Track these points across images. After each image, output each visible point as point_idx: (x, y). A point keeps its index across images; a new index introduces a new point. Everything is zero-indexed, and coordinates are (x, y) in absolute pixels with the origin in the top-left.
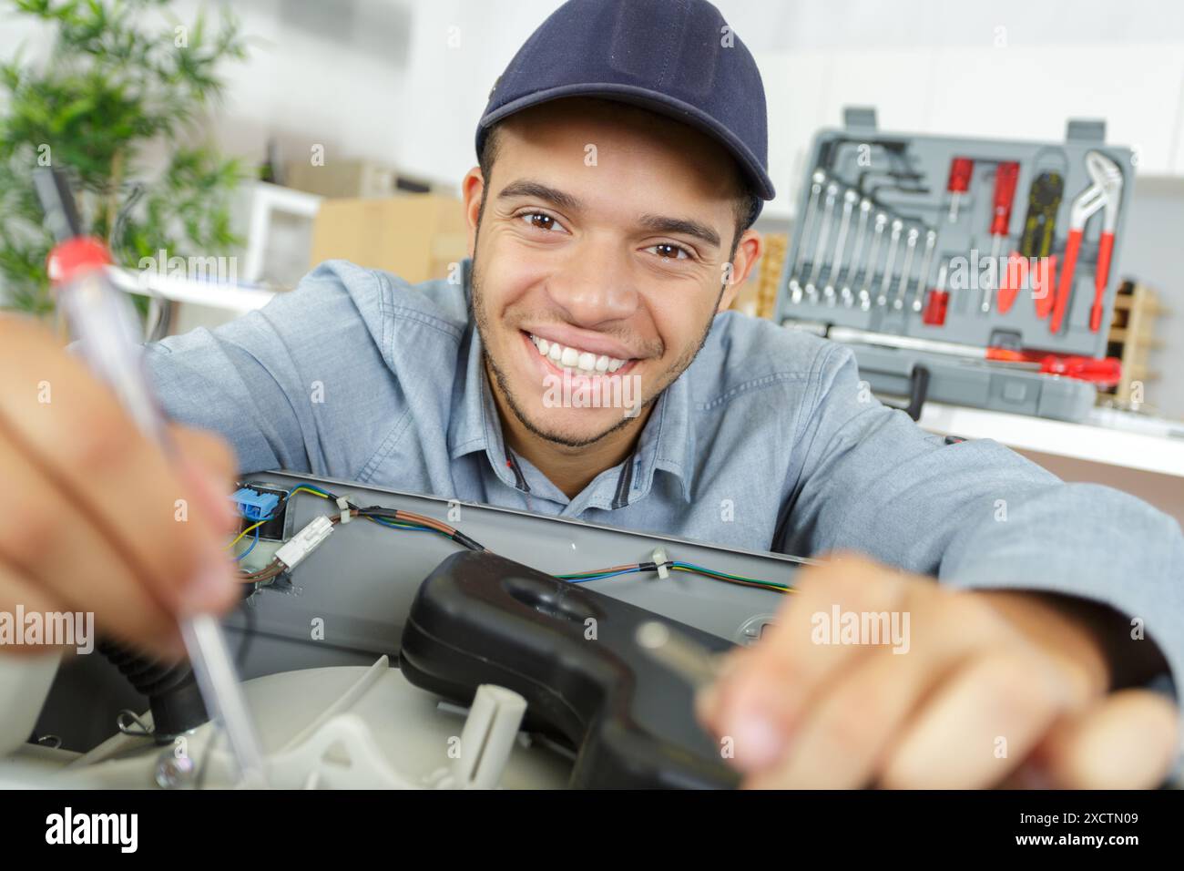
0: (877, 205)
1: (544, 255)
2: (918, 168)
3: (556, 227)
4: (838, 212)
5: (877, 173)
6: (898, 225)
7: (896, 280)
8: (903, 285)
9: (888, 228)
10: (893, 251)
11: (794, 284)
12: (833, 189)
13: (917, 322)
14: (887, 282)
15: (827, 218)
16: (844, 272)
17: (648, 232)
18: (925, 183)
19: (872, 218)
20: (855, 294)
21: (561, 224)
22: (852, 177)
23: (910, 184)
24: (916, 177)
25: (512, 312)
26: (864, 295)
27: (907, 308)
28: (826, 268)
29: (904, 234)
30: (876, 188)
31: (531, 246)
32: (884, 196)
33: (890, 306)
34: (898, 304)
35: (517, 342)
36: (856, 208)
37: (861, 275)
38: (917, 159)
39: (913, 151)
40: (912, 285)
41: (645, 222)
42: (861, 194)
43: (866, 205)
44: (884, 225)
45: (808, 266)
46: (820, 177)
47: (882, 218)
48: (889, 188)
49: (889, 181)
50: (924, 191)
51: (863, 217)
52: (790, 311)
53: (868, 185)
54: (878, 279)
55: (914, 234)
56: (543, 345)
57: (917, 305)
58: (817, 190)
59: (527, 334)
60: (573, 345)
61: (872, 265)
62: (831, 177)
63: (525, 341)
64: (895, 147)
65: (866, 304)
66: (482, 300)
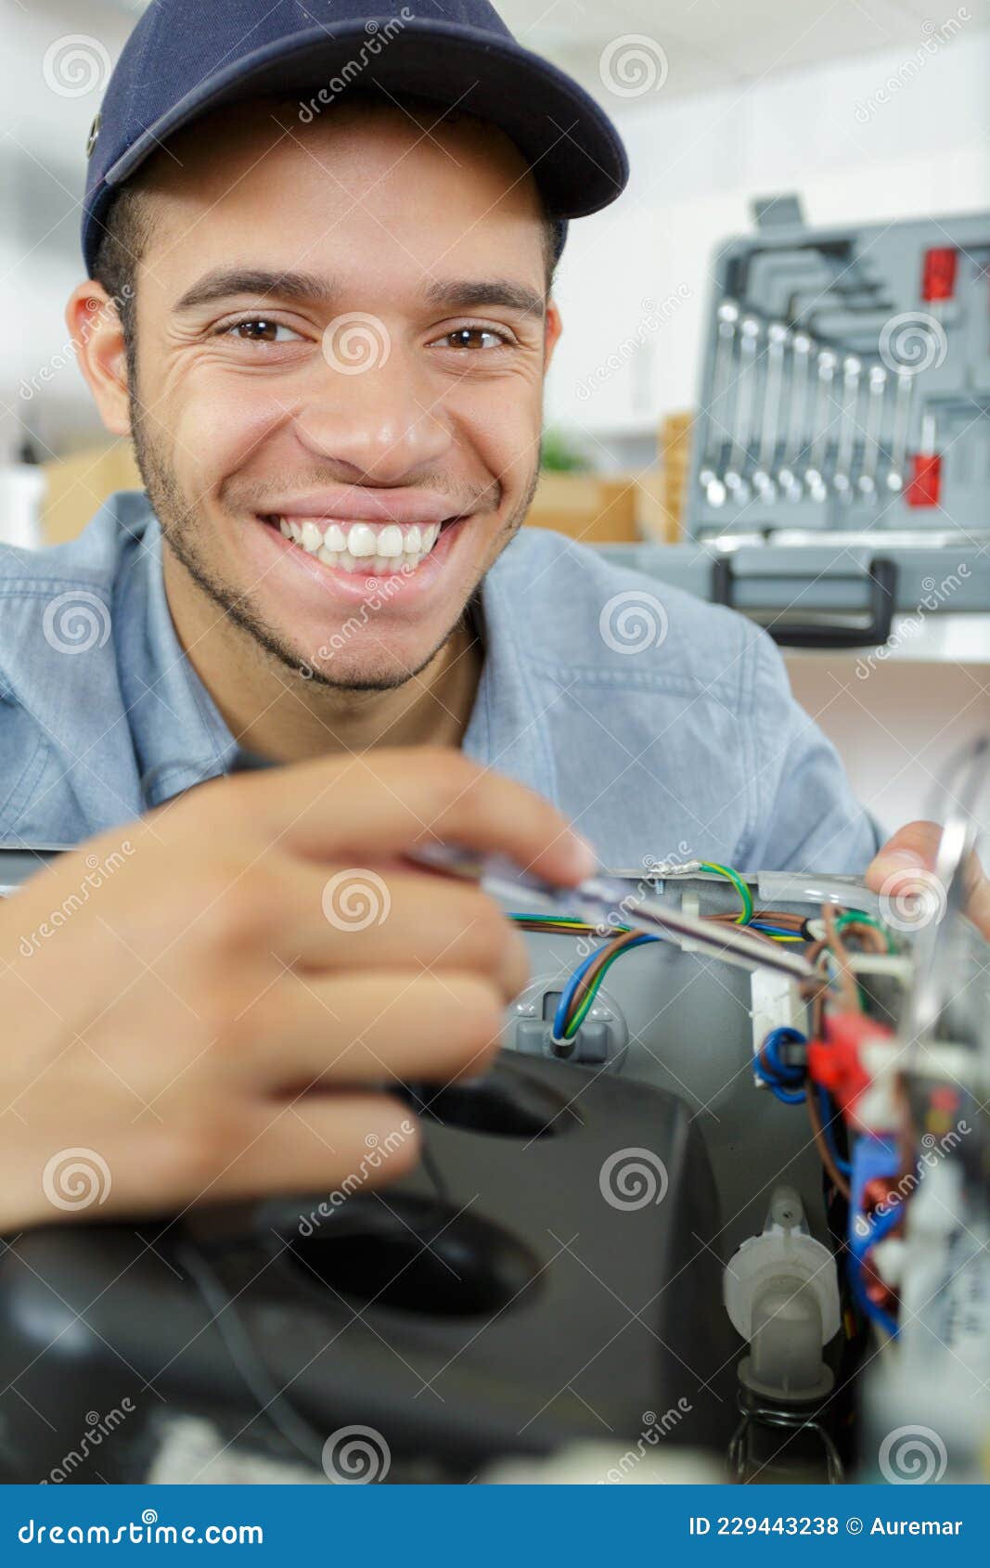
0: (819, 339)
1: (277, 383)
2: (873, 274)
3: (283, 335)
4: (762, 361)
5: (814, 292)
6: (853, 366)
7: (859, 448)
8: (871, 455)
9: (839, 374)
10: (850, 406)
11: (708, 478)
12: (751, 327)
13: (897, 506)
14: (846, 452)
15: (746, 371)
16: (780, 449)
17: (443, 312)
18: (886, 296)
19: (813, 362)
20: (800, 477)
21: (294, 330)
22: (776, 304)
23: (863, 300)
24: (871, 288)
25: (236, 488)
26: (814, 478)
27: (881, 488)
28: (754, 447)
29: (864, 379)
30: (814, 315)
31: (253, 374)
32: (828, 325)
33: (856, 491)
34: (866, 484)
35: (257, 536)
36: (789, 351)
37: (806, 449)
38: (868, 262)
39: (862, 251)
40: (885, 453)
41: (436, 296)
42: (794, 328)
43: (802, 344)
44: (834, 369)
45: (726, 448)
46: (729, 312)
47: (828, 359)
48: (831, 312)
49: (832, 301)
50: (886, 308)
51: (800, 362)
52: (709, 518)
53: (801, 313)
54: (832, 451)
55: (878, 375)
56: (308, 533)
57: (895, 481)
58: (727, 333)
59: (271, 520)
60: (363, 516)
61: (821, 432)
62: (747, 310)
63: (272, 536)
64: (836, 249)
65: (818, 490)
66: (174, 482)
